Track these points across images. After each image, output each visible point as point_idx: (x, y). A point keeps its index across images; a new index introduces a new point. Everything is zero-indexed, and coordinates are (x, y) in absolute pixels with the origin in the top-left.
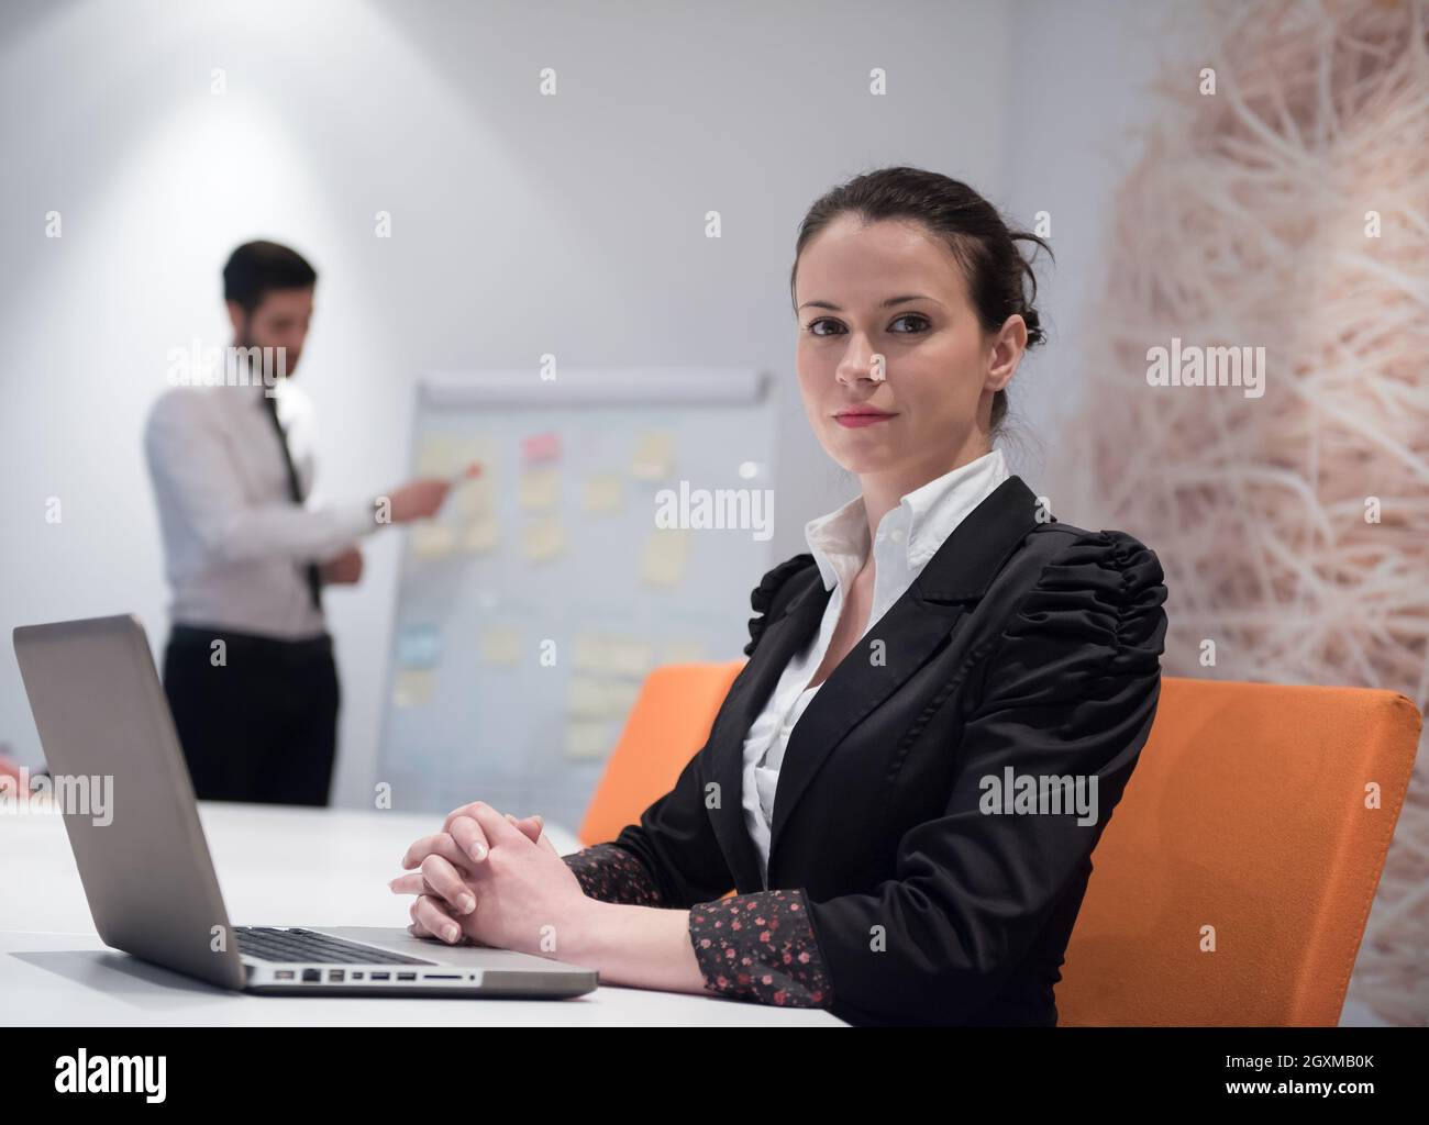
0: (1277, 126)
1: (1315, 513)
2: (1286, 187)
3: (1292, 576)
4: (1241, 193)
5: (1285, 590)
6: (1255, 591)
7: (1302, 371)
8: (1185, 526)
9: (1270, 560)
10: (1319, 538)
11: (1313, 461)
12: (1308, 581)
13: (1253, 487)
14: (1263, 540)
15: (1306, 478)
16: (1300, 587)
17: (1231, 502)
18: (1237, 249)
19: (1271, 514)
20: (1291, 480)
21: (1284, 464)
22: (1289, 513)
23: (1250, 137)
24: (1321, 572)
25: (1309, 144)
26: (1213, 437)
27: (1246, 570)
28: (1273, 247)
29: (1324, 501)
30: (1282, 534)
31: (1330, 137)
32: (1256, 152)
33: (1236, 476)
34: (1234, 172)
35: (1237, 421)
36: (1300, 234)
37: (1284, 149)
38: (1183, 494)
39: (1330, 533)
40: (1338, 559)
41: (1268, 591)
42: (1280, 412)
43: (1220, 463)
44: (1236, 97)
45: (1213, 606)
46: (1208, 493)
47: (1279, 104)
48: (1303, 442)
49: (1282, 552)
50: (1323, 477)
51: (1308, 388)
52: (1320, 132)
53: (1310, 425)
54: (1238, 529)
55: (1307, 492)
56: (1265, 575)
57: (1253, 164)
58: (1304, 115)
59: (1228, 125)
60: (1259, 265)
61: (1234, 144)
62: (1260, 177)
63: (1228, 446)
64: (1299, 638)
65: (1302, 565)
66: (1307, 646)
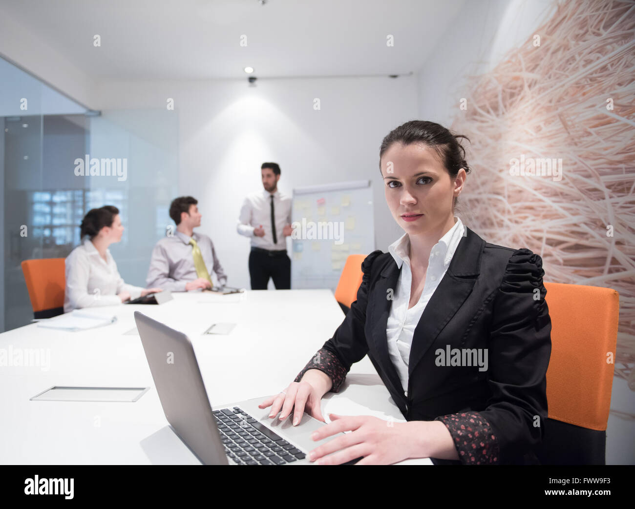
0: (488, 112)
1: (508, 206)
2: (492, 126)
3: (502, 221)
4: (480, 129)
5: (501, 224)
6: (492, 224)
7: (501, 171)
8: (472, 209)
9: (496, 217)
10: (509, 212)
11: (506, 193)
12: (507, 222)
13: (490, 199)
14: (493, 212)
15: (504, 197)
16: (505, 224)
17: (484, 203)
18: (480, 142)
19: (495, 206)
20: (500, 197)
21: (498, 194)
22: (500, 205)
23: (481, 115)
24: (510, 220)
25: (498, 115)
26: (478, 187)
27: (489, 219)
28: (490, 141)
29: (510, 203)
30: (498, 211)
31: (503, 113)
32: (483, 119)
33: (484, 197)
34: (478, 124)
35: (483, 184)
36: (497, 137)
37: (491, 117)
38: (470, 201)
39: (512, 211)
40: (515, 217)
41: (496, 224)
42: (496, 181)
43: (480, 193)
44: (476, 106)
45: (481, 228)
46: (477, 200)
47: (488, 106)
48: (503, 188)
49: (499, 215)
50: (509, 197)
51: (502, 175)
52: (500, 112)
53: (504, 184)
54: (486, 209)
55: (505, 200)
56: (494, 220)
57: (482, 122)
58: (495, 109)
59: (475, 113)
60: (487, 146)
61: (477, 117)
62: (485, 125)
63: (481, 190)
64: (505, 236)
65: (505, 219)
66: (508, 238)
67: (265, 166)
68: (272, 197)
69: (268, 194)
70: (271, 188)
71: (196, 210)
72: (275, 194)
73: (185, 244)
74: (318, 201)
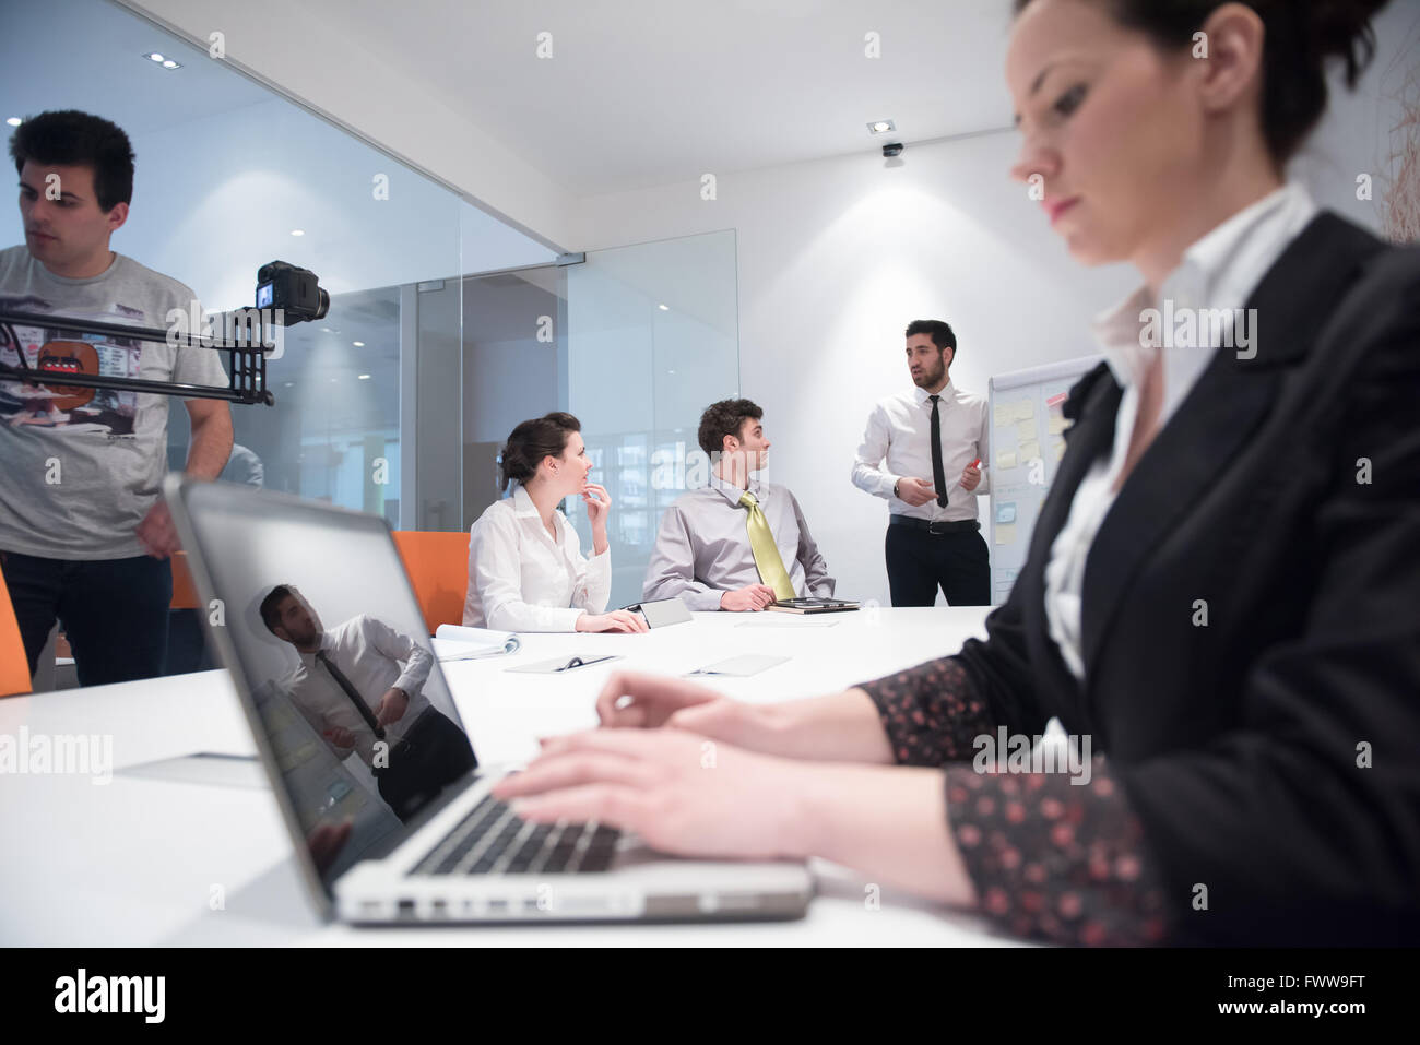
67: (916, 328)
68: (935, 399)
69: (926, 394)
70: (931, 379)
71: (758, 431)
72: (943, 394)
73: (733, 506)
74: (1049, 401)
